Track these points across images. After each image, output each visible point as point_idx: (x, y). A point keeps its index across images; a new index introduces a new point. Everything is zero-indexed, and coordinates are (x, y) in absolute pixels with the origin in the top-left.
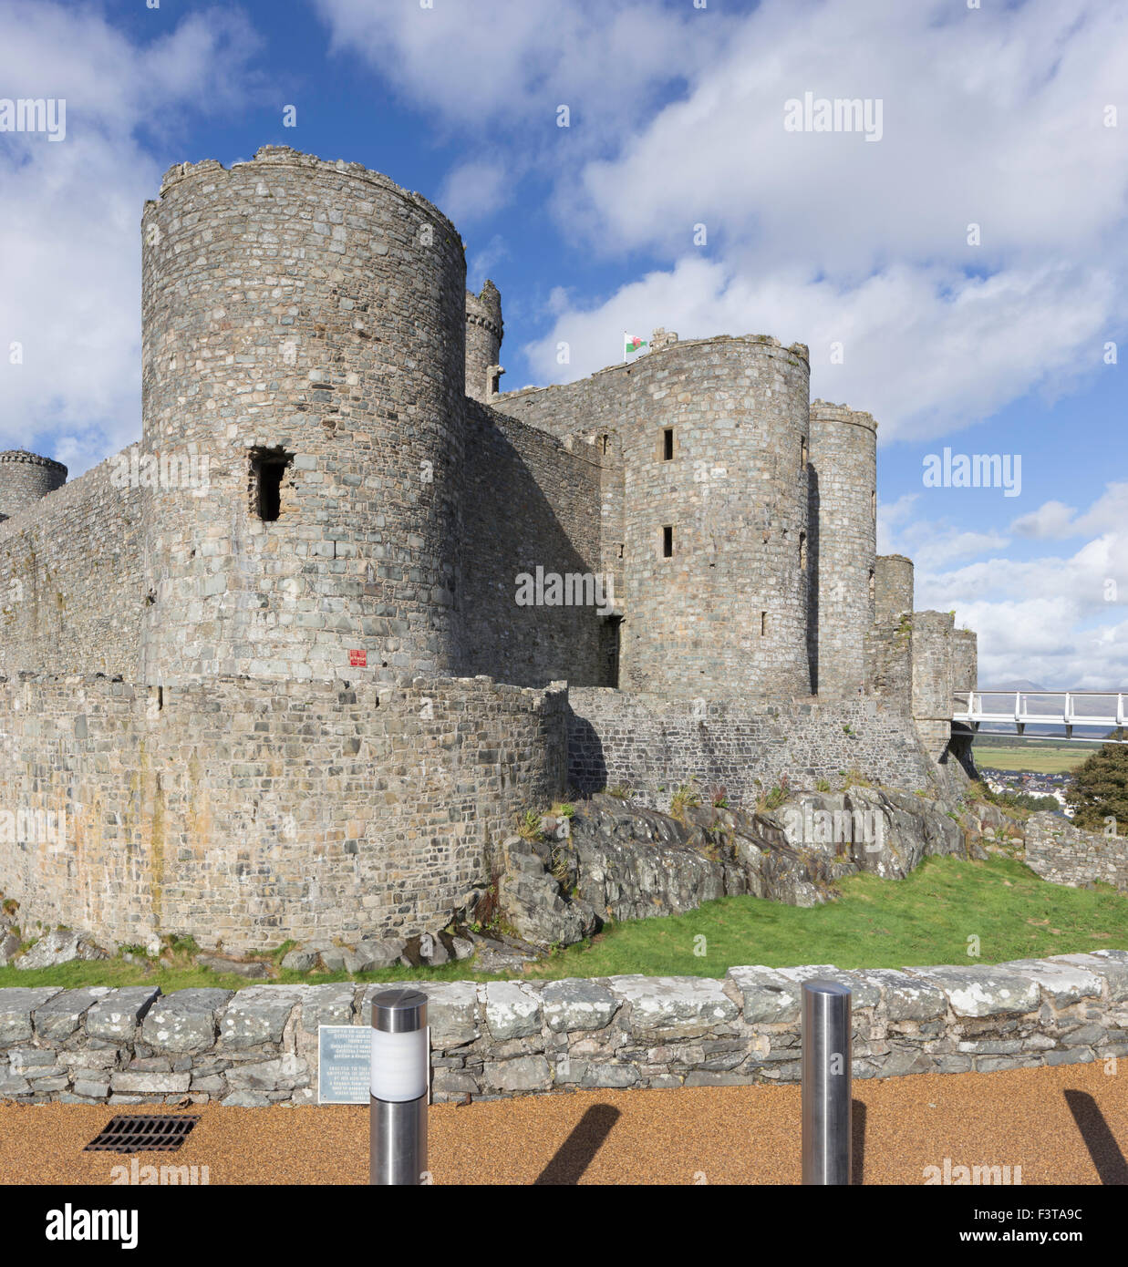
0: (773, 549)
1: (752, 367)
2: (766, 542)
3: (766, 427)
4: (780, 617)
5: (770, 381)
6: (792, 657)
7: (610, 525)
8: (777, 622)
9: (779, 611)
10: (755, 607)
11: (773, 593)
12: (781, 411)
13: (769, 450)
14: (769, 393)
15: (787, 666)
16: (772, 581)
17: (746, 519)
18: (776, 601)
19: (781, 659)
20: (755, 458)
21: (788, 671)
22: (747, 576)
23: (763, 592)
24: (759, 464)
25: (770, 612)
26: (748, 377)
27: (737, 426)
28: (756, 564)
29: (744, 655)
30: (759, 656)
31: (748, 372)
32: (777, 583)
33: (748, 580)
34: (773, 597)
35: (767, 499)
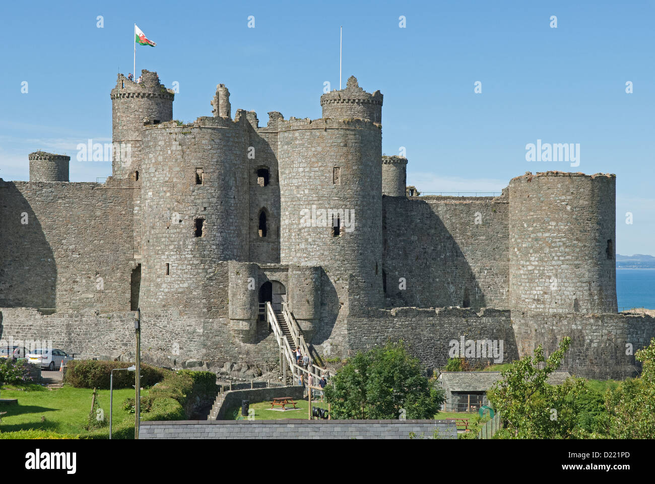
0: (172, 231)
1: (161, 140)
2: (168, 228)
3: (168, 170)
4: (177, 265)
5: (170, 145)
6: (186, 285)
7: (138, 217)
8: (175, 268)
9: (176, 262)
10: (163, 261)
11: (172, 253)
12: (176, 160)
13: (169, 181)
14: (169, 152)
15: (180, 290)
16: (171, 247)
17: (160, 218)
18: (174, 257)
19: (177, 286)
20: (163, 187)
21: (181, 293)
22: (160, 246)
23: (167, 253)
24: (165, 189)
25: (170, 263)
26: (160, 146)
27: (156, 171)
28: (163, 240)
29: (158, 286)
30: (164, 286)
31: (160, 143)
32: (174, 248)
33: (160, 248)
34: (172, 255)
35: (168, 206)
